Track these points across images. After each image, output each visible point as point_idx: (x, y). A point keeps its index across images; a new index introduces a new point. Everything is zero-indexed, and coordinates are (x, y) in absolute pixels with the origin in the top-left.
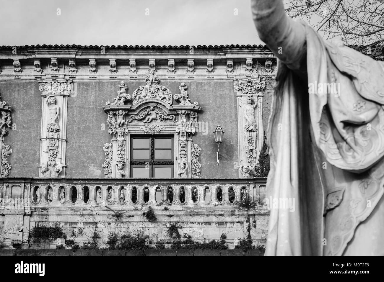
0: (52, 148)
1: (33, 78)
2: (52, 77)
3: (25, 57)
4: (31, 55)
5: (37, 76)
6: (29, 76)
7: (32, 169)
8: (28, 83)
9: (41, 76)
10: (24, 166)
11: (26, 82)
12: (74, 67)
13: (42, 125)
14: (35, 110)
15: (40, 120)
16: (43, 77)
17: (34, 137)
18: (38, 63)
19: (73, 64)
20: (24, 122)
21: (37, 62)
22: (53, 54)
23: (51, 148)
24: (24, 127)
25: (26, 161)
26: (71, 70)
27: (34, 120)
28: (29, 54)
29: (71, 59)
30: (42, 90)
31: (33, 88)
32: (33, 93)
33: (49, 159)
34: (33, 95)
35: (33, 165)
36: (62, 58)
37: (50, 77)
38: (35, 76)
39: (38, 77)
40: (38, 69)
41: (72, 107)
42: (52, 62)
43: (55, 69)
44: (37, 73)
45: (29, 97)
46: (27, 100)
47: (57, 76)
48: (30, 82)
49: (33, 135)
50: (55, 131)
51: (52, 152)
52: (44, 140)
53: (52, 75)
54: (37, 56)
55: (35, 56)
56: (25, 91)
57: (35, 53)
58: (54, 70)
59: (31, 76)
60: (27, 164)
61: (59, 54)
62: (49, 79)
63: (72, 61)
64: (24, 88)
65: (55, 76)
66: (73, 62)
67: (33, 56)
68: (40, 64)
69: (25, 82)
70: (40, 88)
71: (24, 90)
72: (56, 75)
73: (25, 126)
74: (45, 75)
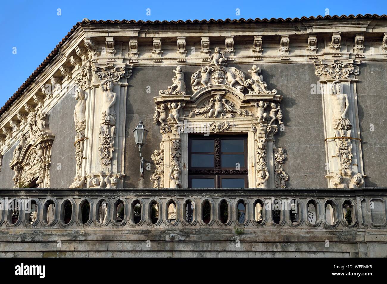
0: (346, 151)
1: (306, 59)
2: (333, 57)
3: (298, 33)
4: (306, 30)
5: (311, 56)
6: (300, 56)
7: (317, 179)
8: (299, 65)
9: (317, 56)
10: (306, 176)
11: (296, 65)
12: (361, 44)
13: (324, 120)
14: (313, 100)
15: (321, 114)
16: (319, 57)
17: (315, 137)
18: (314, 40)
19: (362, 39)
20: (300, 116)
21: (312, 39)
22: (336, 27)
23: (343, 151)
24: (300, 124)
25: (307, 169)
26: (357, 48)
27: (312, 114)
28: (304, 28)
29: (360, 33)
30: (320, 75)
31: (307, 72)
32: (307, 79)
33: (342, 165)
34: (307, 80)
35: (318, 175)
36: (347, 33)
37: (330, 57)
38: (308, 56)
39: (313, 57)
40: (313, 48)
41: (363, 96)
42: (334, 38)
43: (336, 46)
44: (311, 52)
45: (302, 84)
46: (300, 88)
47: (340, 55)
48: (302, 65)
49: (314, 134)
50: (346, 128)
51: (344, 156)
52: (331, 140)
53: (332, 54)
54: (315, 31)
55: (311, 30)
56: (296, 76)
57: (312, 26)
58: (334, 48)
59: (303, 56)
60: (310, 173)
61: (345, 28)
62: (330, 60)
63: (360, 35)
64: (294, 72)
65: (337, 56)
66: (361, 37)
67: (309, 31)
68: (316, 41)
69: (294, 64)
70: (316, 72)
71: (295, 74)
72: (338, 54)
73: (301, 121)
74: (323, 55)
